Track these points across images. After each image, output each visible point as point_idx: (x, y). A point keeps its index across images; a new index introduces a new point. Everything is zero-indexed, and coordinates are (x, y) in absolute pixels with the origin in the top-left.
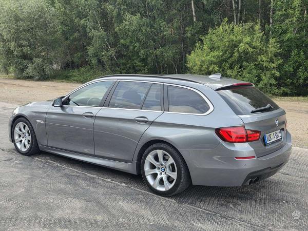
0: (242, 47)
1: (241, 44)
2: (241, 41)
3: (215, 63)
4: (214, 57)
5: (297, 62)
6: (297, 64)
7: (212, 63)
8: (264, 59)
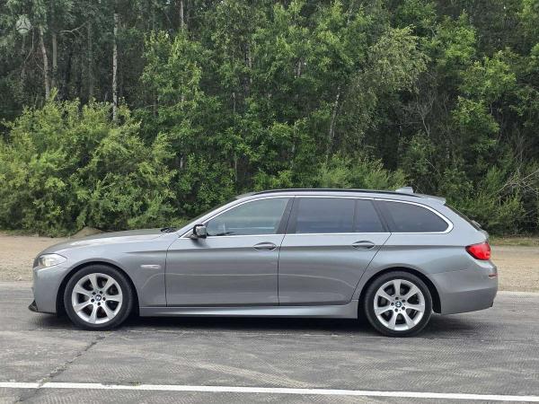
0: (108, 145)
1: (105, 141)
2: (104, 135)
3: (53, 174)
4: (52, 161)
5: (196, 174)
6: (197, 179)
7: (48, 173)
8: (150, 169)
